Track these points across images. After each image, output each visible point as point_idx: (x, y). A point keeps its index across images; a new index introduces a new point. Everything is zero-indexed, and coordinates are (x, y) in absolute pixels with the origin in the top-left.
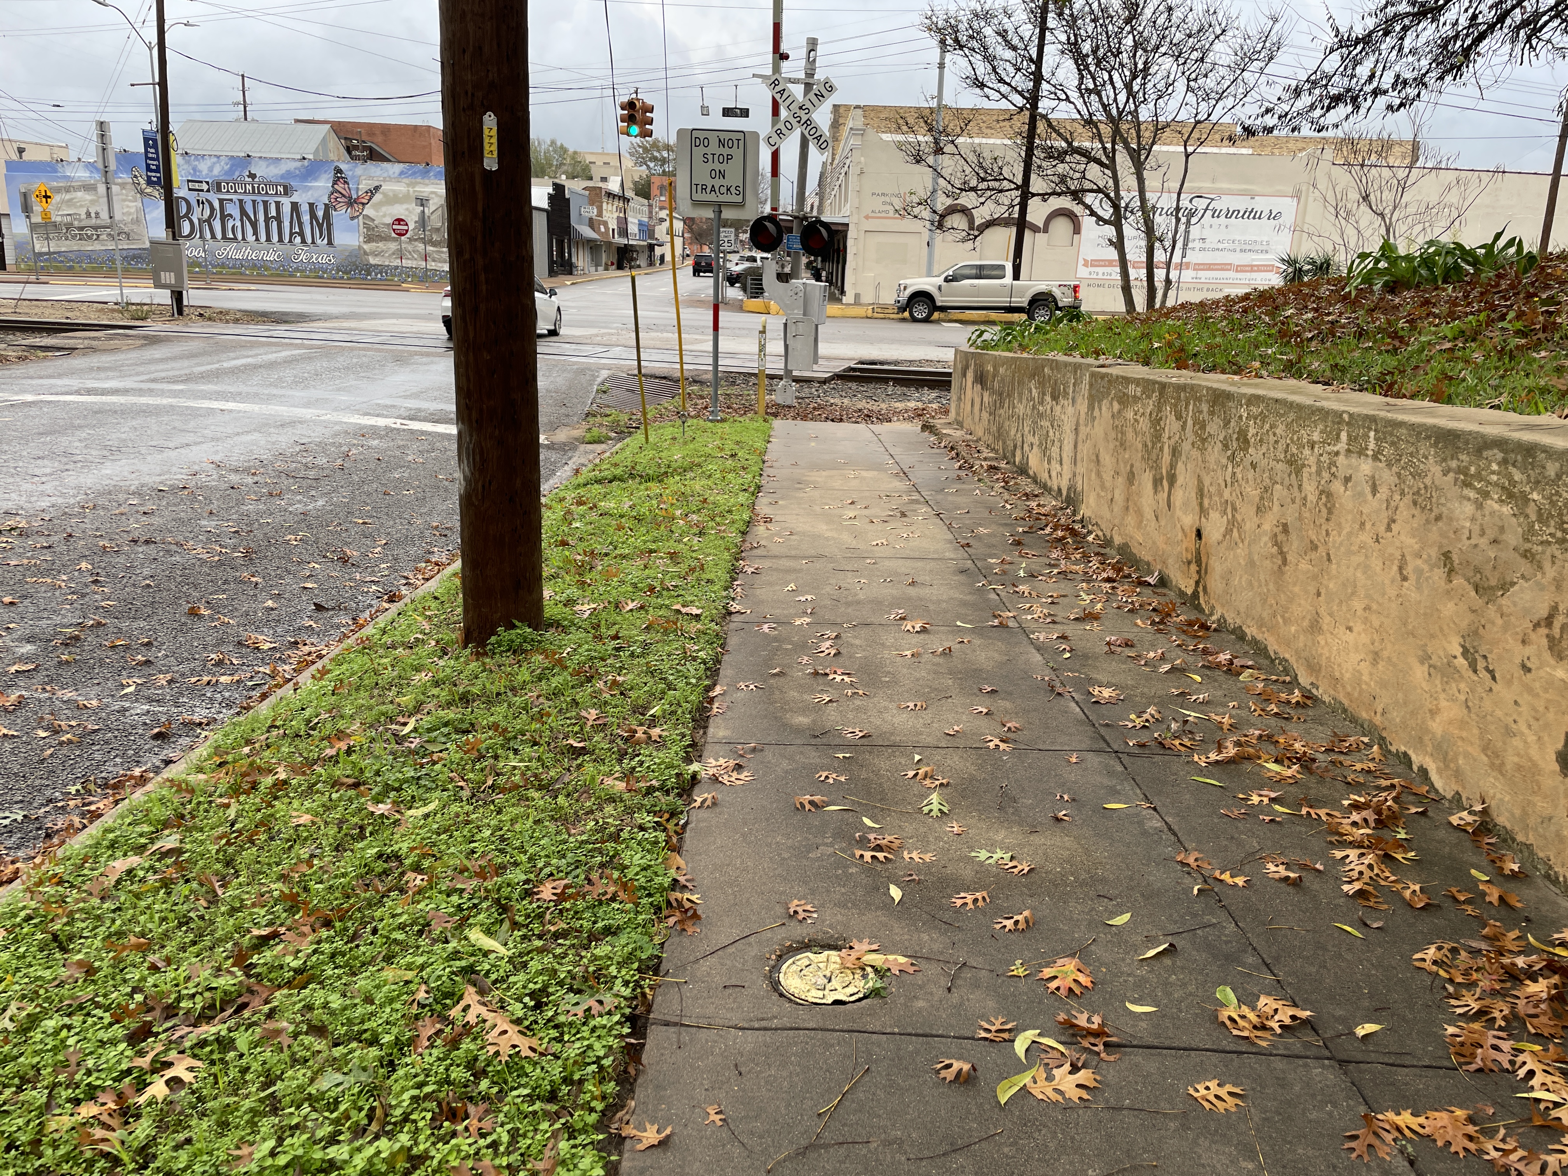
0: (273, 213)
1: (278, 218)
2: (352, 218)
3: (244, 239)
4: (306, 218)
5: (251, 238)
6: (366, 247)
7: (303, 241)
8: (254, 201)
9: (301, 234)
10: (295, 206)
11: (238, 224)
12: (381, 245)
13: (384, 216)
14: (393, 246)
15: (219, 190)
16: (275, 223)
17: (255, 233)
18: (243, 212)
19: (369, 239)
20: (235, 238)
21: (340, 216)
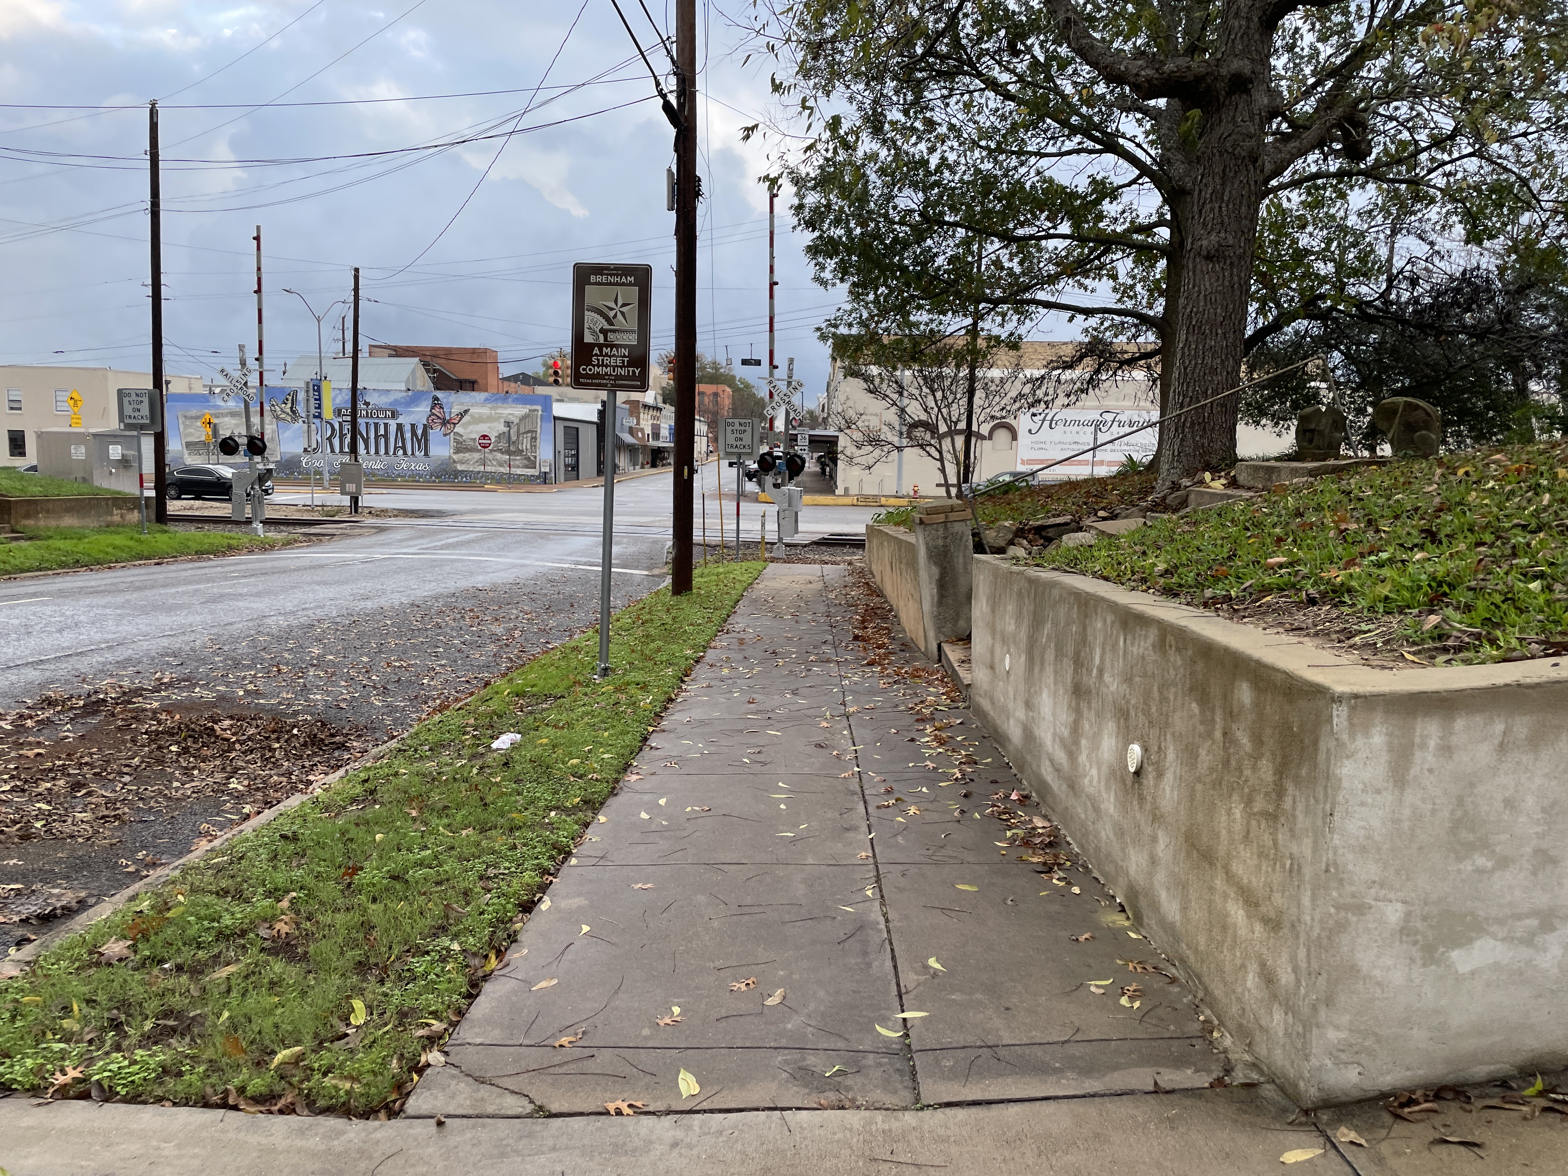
0: (382, 432)
2: (445, 435)
4: (408, 435)
6: (455, 457)
7: (405, 453)
8: (367, 423)
9: (404, 448)
10: (400, 427)
12: (467, 455)
13: (471, 432)
14: (477, 456)
15: (340, 415)
16: (383, 440)
17: (367, 448)
19: (458, 451)
21: (435, 434)
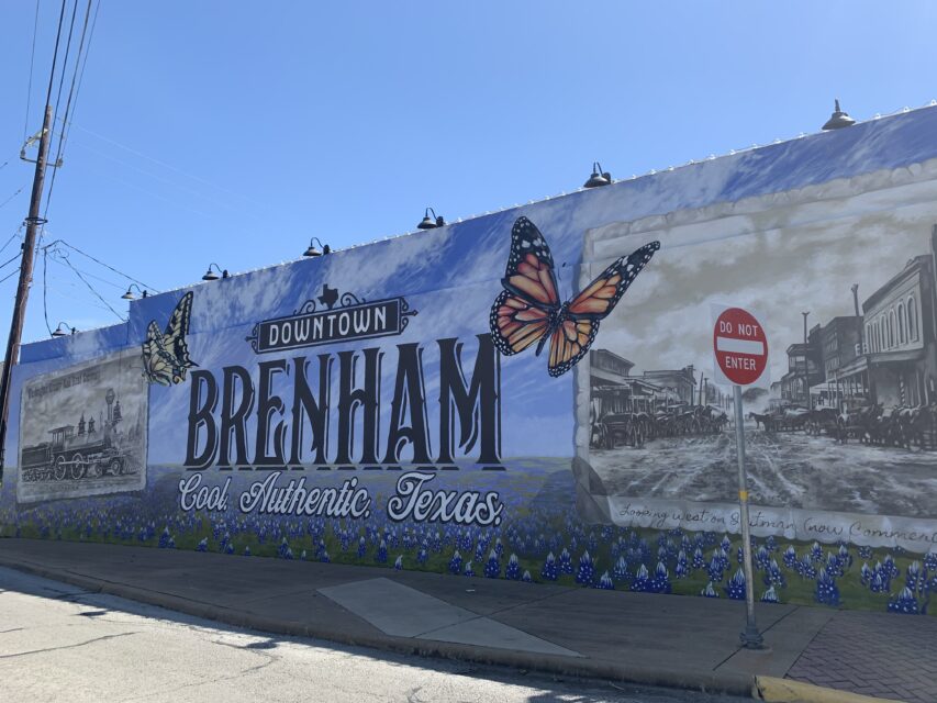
0: (360, 383)
1: (369, 398)
3: (294, 460)
4: (432, 385)
5: (308, 456)
6: (599, 463)
7: (421, 456)
8: (324, 358)
9: (418, 435)
10: (409, 355)
11: (289, 421)
15: (264, 345)
16: (360, 413)
17: (319, 443)
18: (302, 390)
19: (609, 434)
20: (279, 459)
21: (522, 368)
